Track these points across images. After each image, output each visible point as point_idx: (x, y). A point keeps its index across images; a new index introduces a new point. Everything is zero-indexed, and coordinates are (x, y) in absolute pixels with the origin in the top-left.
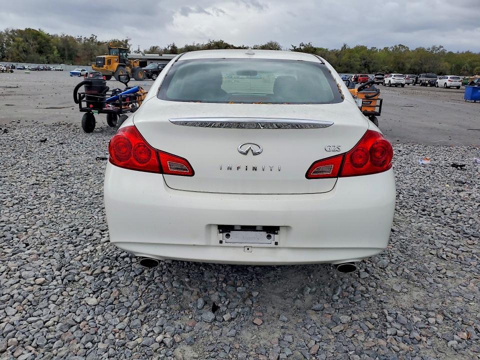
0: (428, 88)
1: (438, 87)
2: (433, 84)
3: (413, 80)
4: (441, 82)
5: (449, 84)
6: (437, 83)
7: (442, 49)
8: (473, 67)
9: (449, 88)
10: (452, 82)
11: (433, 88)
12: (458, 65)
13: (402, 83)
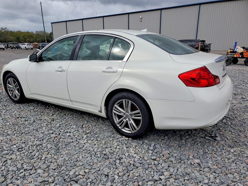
0: (16, 49)
1: (22, 49)
2: (18, 48)
3: (6, 46)
4: (23, 46)
5: (27, 47)
6: (21, 47)
7: (6, 29)
8: (25, 39)
9: (27, 49)
10: (29, 46)
11: (19, 49)
12: (18, 38)
13: (3, 48)
